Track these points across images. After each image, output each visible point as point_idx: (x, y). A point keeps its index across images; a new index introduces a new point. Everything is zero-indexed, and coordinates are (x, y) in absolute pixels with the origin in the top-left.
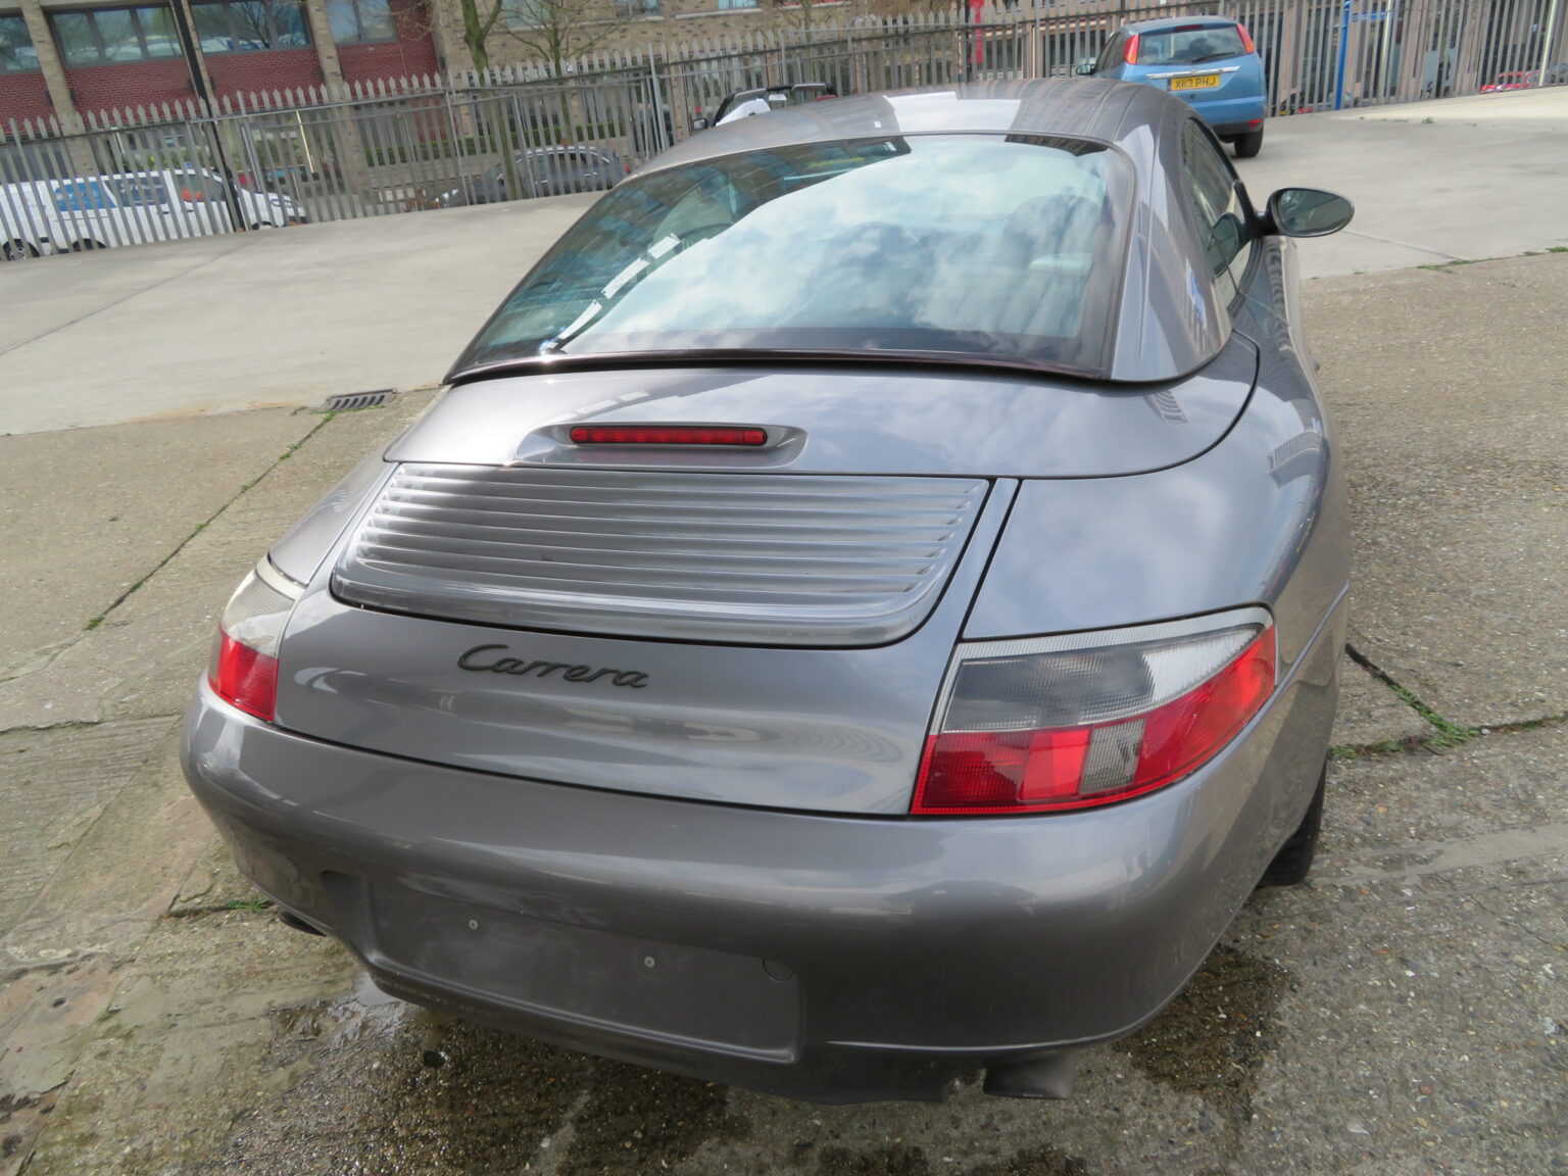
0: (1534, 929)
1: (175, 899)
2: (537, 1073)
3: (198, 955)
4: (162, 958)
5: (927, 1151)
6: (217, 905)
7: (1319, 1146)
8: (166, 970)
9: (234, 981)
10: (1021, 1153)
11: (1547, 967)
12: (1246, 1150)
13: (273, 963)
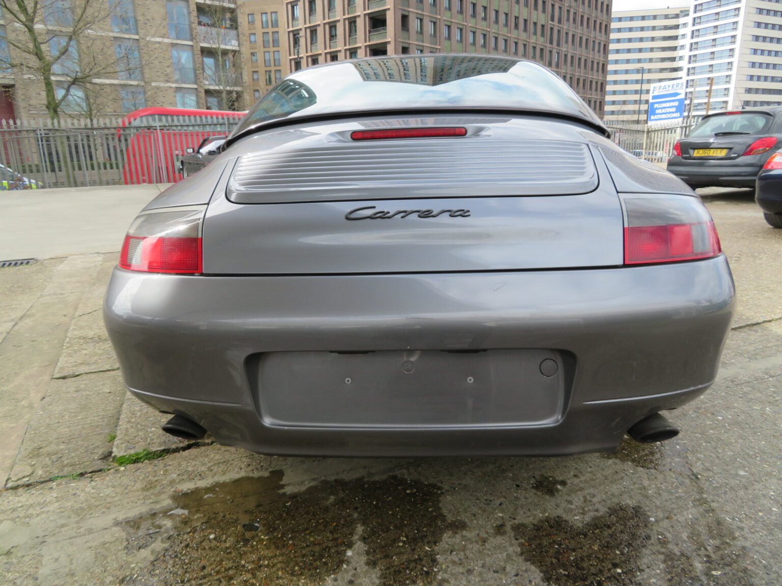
0: (753, 398)
1: (7, 481)
2: (323, 522)
3: (45, 504)
4: (14, 510)
5: (564, 516)
6: (42, 480)
7: (733, 482)
8: (21, 515)
9: (81, 513)
10: (609, 508)
11: (768, 409)
12: (705, 489)
13: (105, 500)
